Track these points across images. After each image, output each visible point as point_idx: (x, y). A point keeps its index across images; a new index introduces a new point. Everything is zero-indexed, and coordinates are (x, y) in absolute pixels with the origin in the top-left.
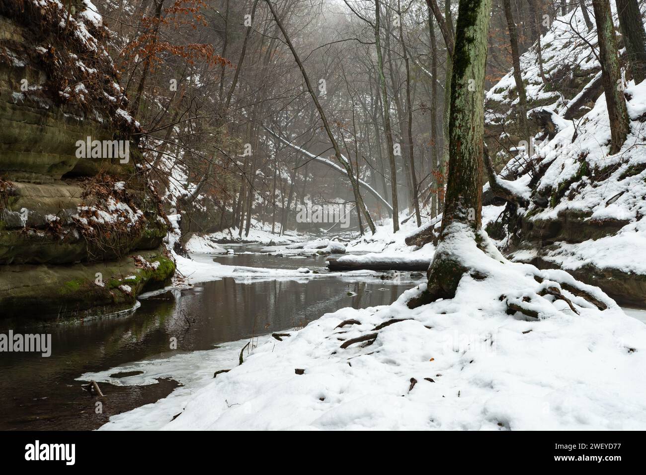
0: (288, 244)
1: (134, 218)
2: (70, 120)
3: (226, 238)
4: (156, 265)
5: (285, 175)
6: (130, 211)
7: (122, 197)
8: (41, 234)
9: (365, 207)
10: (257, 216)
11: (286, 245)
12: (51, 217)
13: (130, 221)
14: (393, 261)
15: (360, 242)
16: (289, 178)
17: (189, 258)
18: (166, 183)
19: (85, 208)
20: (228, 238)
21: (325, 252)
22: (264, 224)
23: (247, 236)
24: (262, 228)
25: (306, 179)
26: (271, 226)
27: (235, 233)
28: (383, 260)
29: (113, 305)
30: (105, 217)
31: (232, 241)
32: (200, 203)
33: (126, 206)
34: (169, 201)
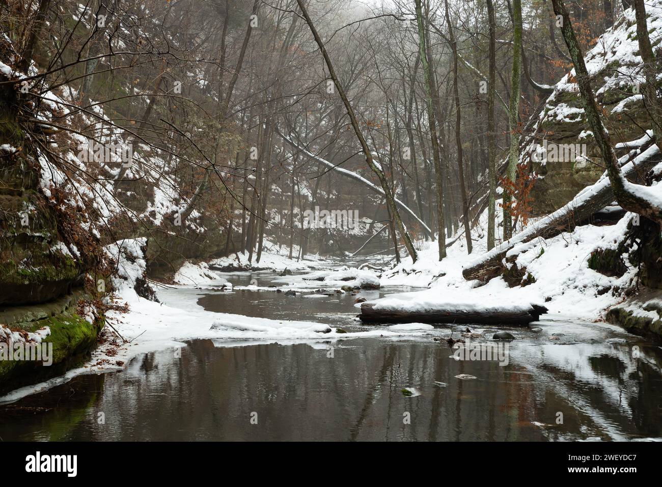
0: (307, 273)
3: (232, 264)
5: (305, 191)
9: (403, 228)
10: (273, 237)
11: (304, 273)
14: (458, 309)
15: (398, 272)
16: (310, 195)
17: (157, 301)
18: (151, 197)
20: (235, 264)
21: (353, 287)
22: (280, 247)
23: (258, 263)
24: (278, 251)
25: (329, 195)
26: (289, 249)
27: (244, 259)
28: (444, 308)
31: (240, 269)
32: (196, 222)
34: (151, 219)
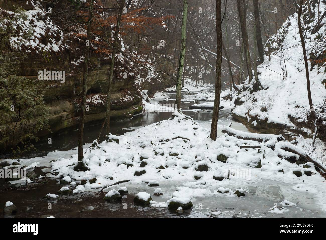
1: (132, 99)
2: (119, 81)
4: (137, 108)
6: (131, 97)
7: (129, 94)
8: (114, 104)
12: (116, 101)
13: (131, 100)
19: (122, 98)
29: (127, 118)
30: (126, 100)
33: (130, 97)
